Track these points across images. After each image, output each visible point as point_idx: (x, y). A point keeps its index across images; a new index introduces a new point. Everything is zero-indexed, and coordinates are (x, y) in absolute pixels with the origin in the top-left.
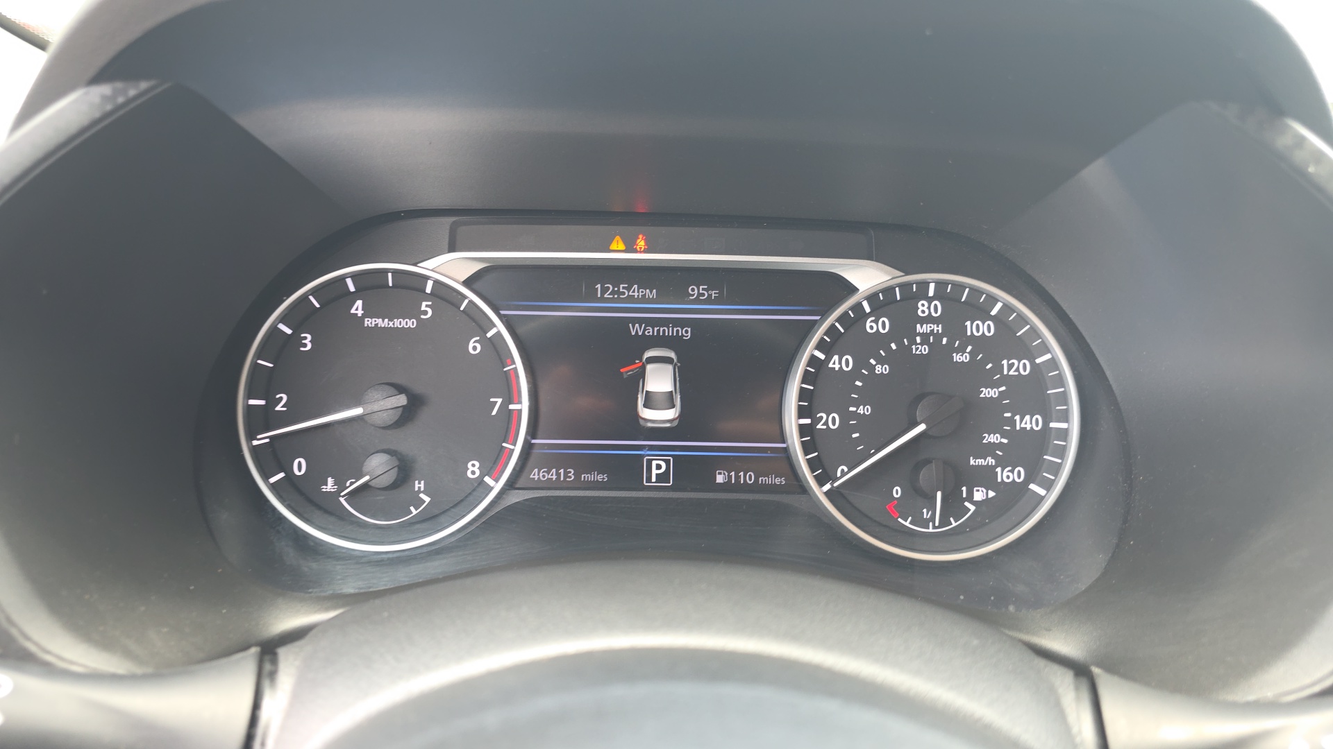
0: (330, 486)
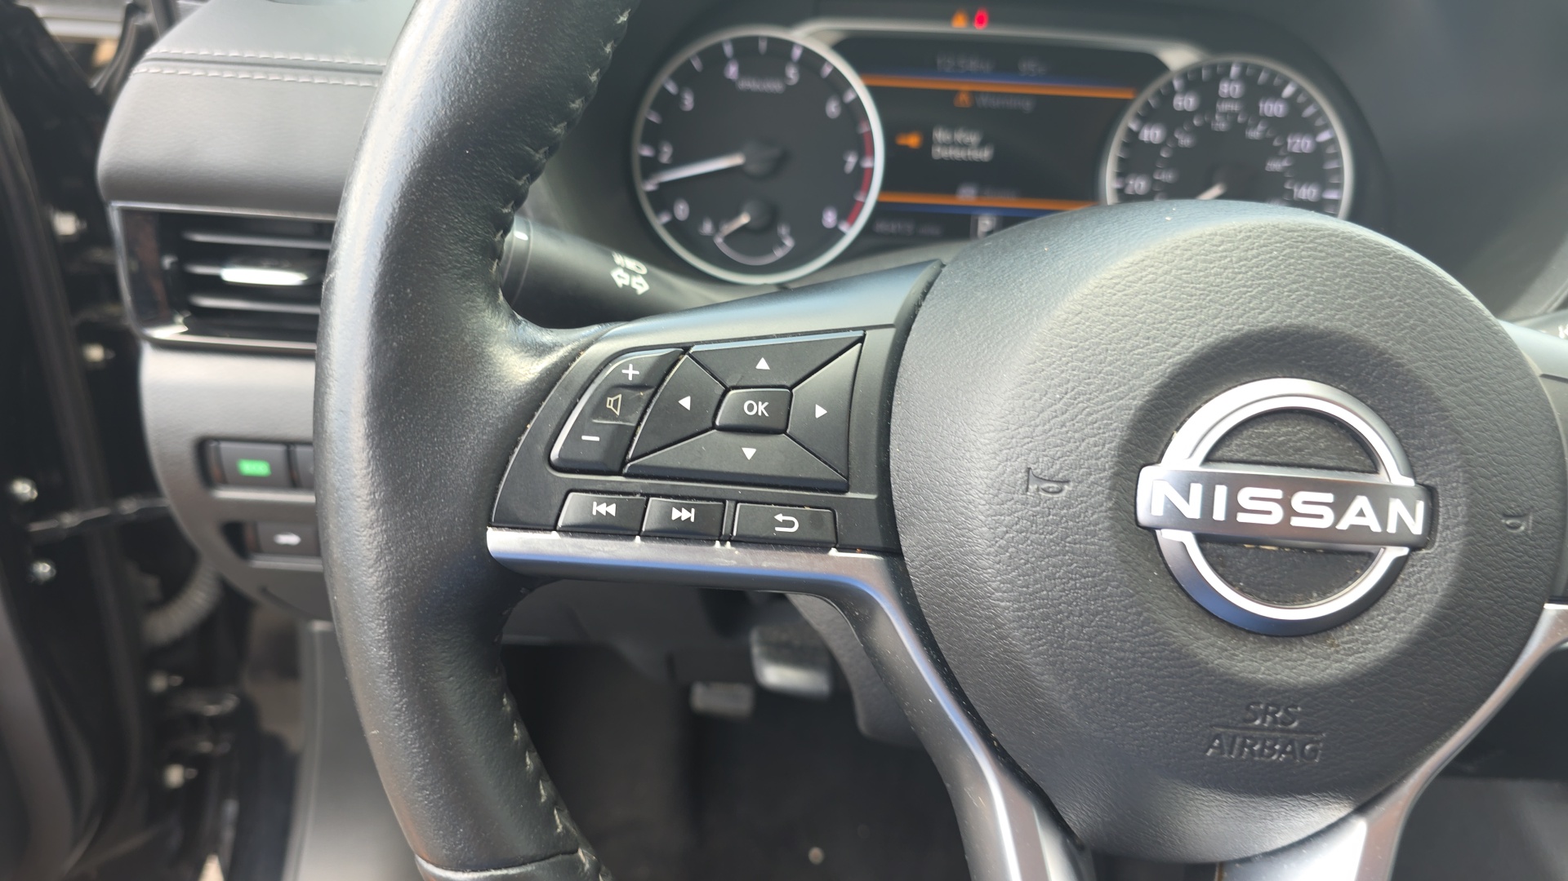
0: (707, 228)
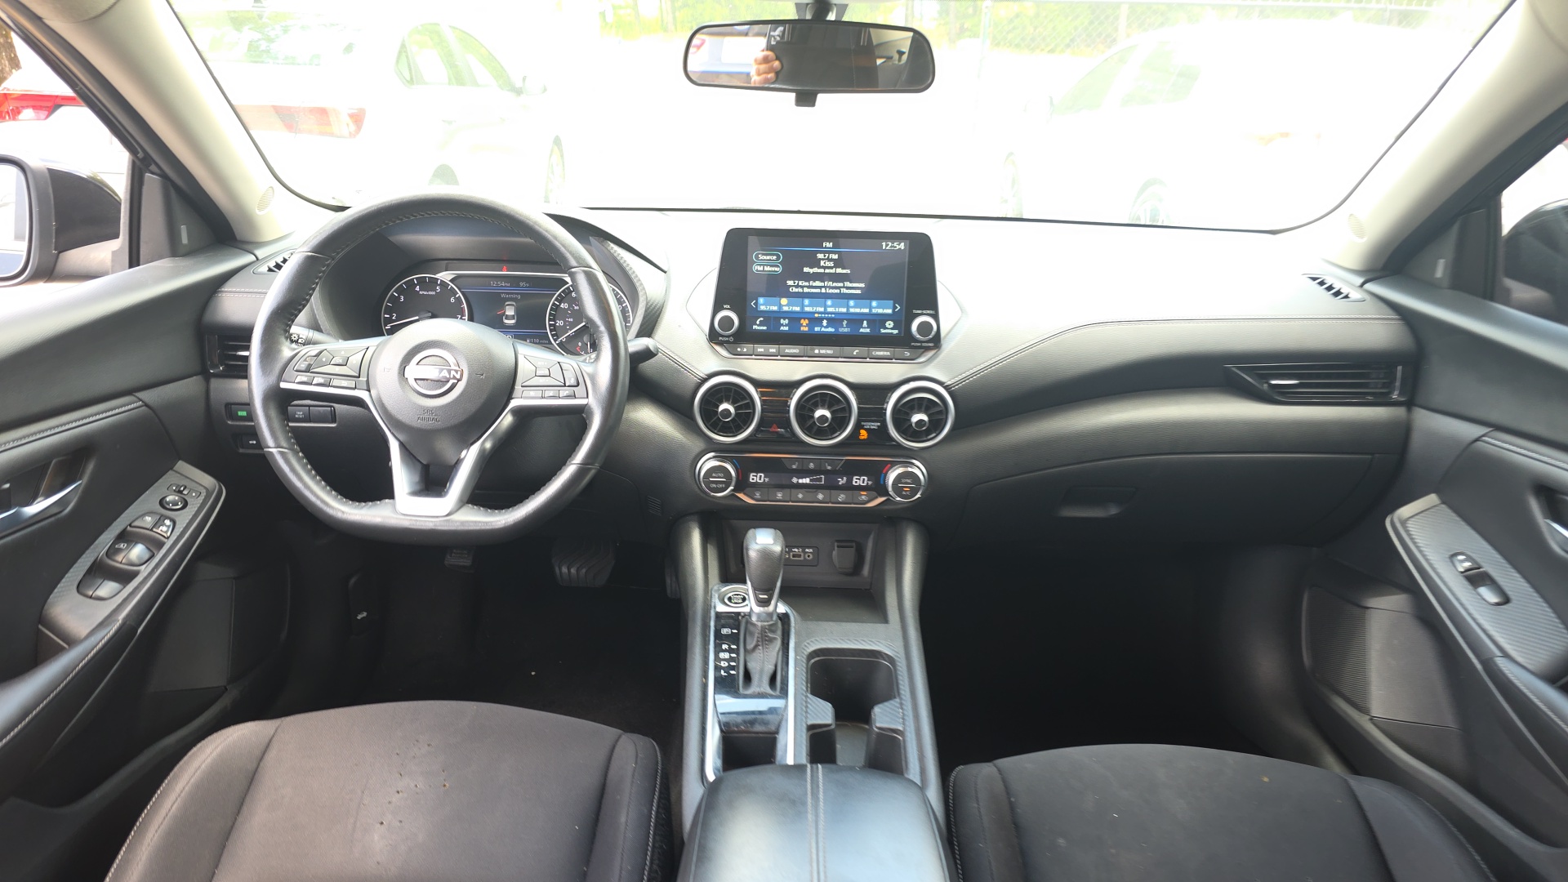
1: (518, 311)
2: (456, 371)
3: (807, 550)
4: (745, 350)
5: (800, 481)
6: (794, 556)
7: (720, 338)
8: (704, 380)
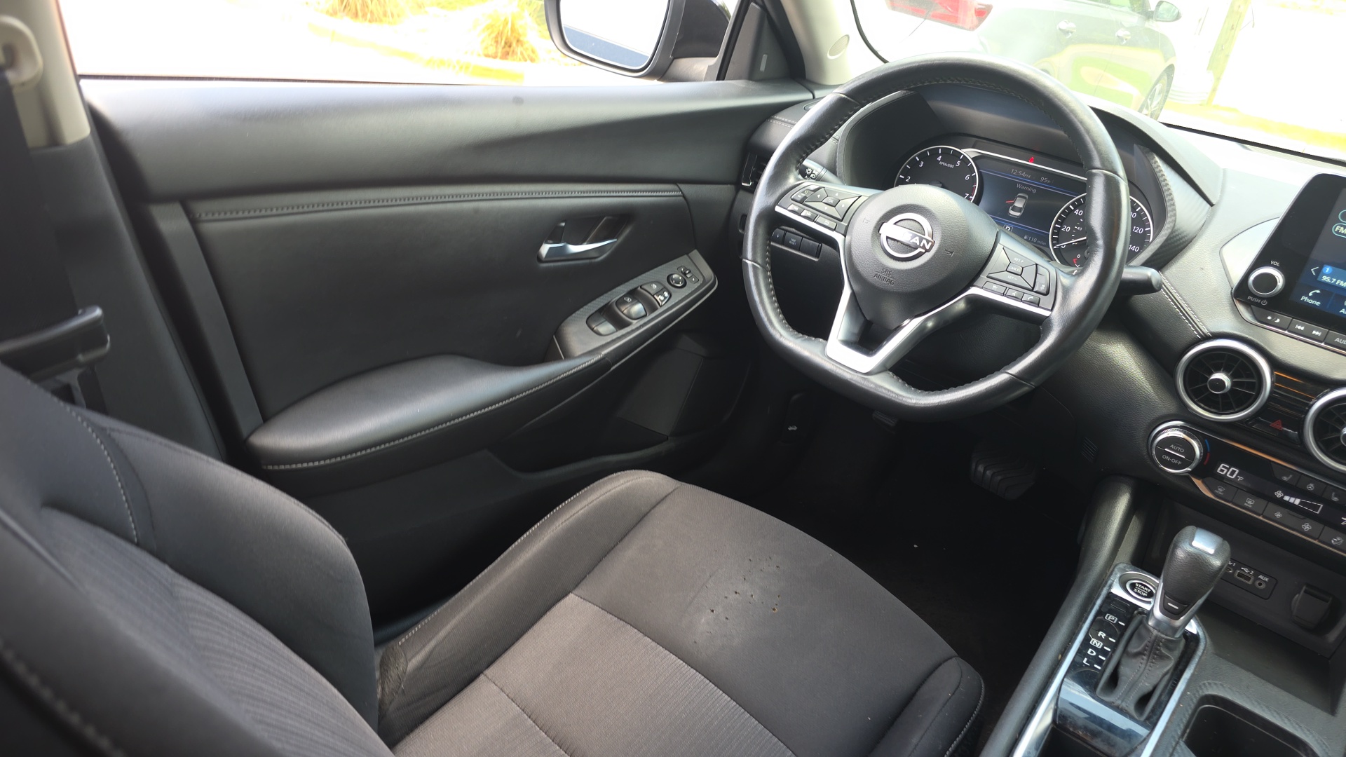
1: (1026, 207)
2: (928, 241)
3: (1261, 577)
4: (1278, 321)
5: (1286, 498)
6: (1240, 575)
7: (1249, 297)
8: (1206, 338)
